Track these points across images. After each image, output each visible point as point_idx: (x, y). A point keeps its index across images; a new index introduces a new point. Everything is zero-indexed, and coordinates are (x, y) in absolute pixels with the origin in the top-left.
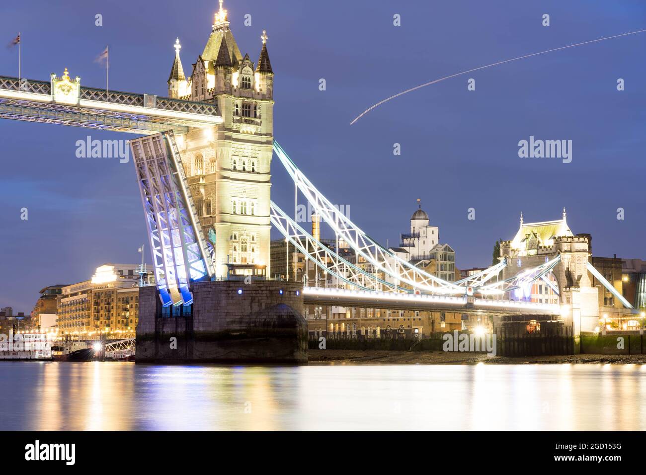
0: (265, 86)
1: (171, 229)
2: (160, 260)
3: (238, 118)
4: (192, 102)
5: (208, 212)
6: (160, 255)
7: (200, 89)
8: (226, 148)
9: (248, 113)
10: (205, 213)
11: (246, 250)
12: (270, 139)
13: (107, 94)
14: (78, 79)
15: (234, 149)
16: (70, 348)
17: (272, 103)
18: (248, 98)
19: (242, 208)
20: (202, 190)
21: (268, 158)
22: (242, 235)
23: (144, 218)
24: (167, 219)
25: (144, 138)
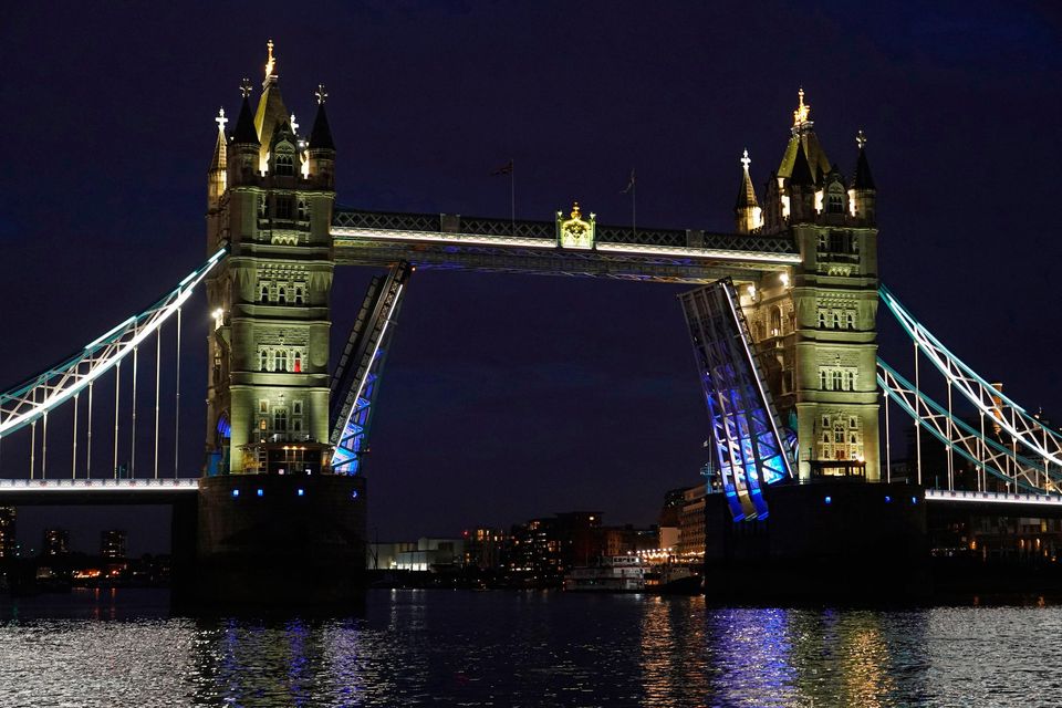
0: (864, 208)
1: (735, 414)
2: (727, 456)
3: (825, 255)
4: (767, 237)
5: (789, 389)
6: (726, 449)
7: (773, 217)
8: (808, 298)
9: (839, 248)
10: (784, 390)
11: (842, 441)
12: (873, 281)
13: (635, 233)
14: (592, 216)
15: (819, 299)
16: (669, 576)
17: (875, 231)
18: (838, 226)
19: (835, 380)
20: (780, 359)
21: (870, 308)
22: (836, 419)
23: (704, 399)
24: (730, 399)
25: (697, 290)
